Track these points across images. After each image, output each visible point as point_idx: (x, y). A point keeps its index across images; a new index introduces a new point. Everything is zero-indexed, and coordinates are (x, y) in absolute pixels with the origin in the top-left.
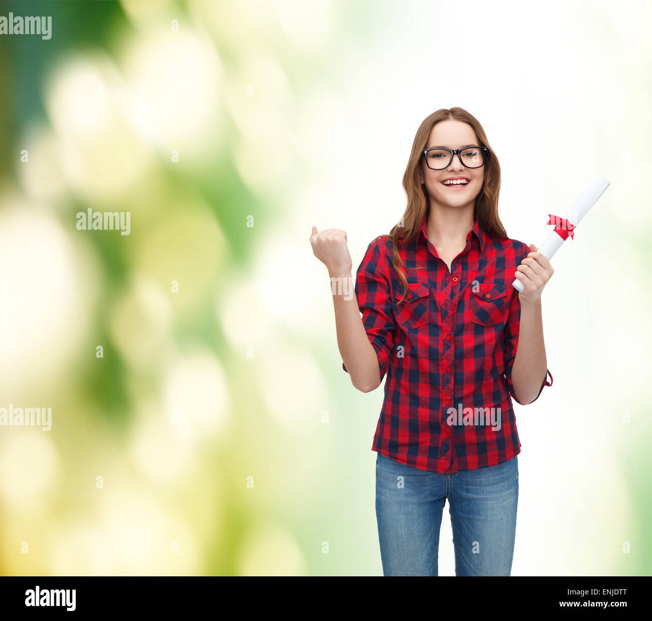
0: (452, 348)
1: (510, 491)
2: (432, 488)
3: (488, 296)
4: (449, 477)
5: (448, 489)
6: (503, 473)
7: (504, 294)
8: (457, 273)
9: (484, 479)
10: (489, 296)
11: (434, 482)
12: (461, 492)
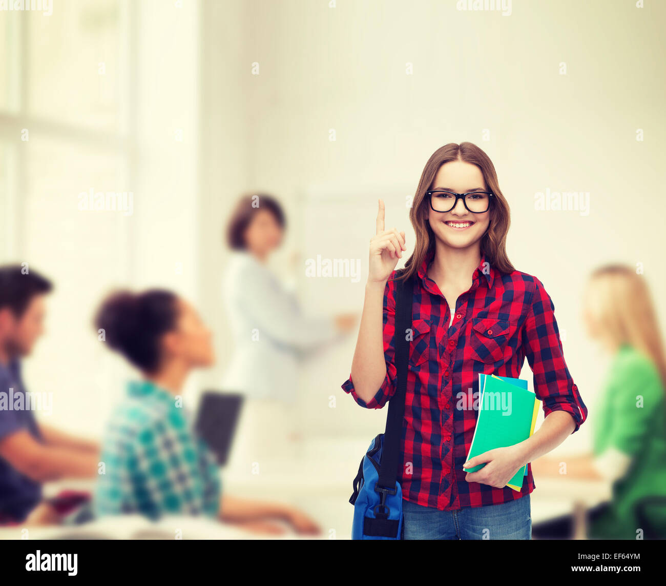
0: (450, 384)
1: (518, 532)
2: (440, 525)
3: (490, 332)
4: (455, 515)
5: (457, 526)
6: (510, 513)
7: (507, 331)
8: (462, 310)
9: (489, 518)
10: (492, 333)
11: (441, 519)
12: (468, 531)
